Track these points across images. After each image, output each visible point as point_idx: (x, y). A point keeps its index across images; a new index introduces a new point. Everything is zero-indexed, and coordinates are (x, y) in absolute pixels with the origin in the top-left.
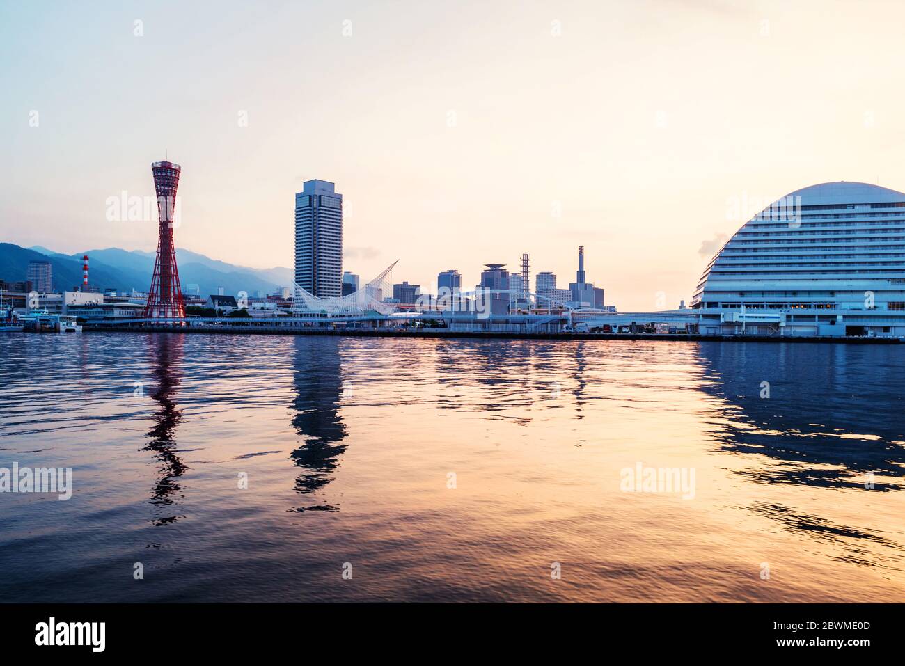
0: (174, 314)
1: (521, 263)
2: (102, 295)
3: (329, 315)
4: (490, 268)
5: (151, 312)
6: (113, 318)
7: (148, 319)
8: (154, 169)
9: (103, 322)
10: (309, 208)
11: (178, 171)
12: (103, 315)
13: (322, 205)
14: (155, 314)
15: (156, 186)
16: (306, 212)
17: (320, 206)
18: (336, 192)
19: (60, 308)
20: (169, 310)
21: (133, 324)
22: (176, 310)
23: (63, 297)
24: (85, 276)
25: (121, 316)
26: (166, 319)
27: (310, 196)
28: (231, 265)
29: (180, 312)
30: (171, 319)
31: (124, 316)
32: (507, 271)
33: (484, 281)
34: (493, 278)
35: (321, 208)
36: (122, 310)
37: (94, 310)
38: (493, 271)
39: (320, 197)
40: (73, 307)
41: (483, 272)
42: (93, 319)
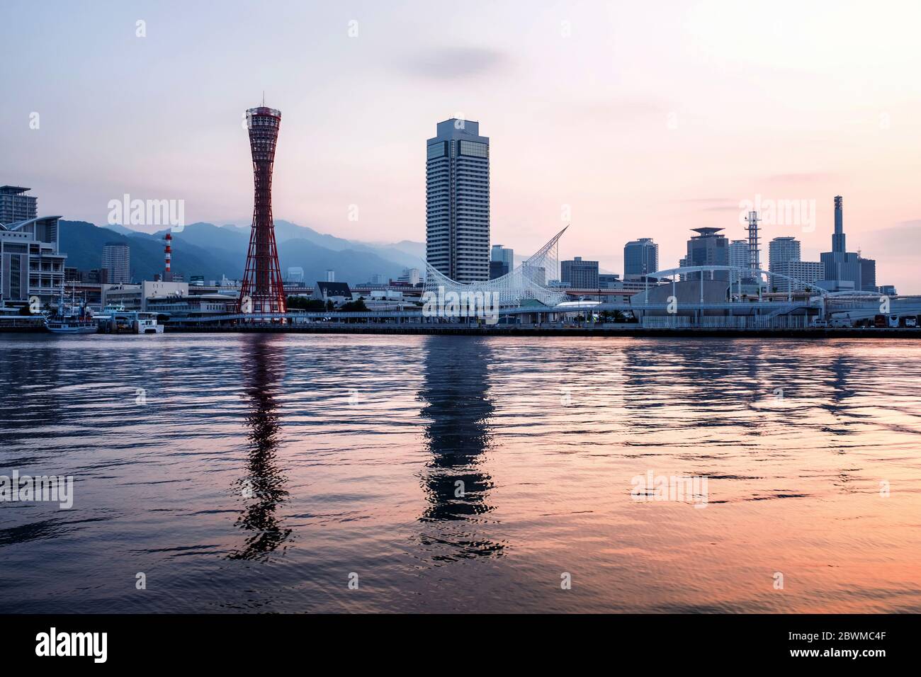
0: (273, 307)
2: (187, 284)
4: (699, 234)
6: (199, 315)
8: (249, 117)
9: (188, 319)
10: (444, 158)
11: (277, 118)
12: (187, 311)
13: (462, 153)
15: (251, 140)
17: (459, 155)
18: (480, 134)
19: (137, 302)
20: (267, 303)
22: (275, 303)
23: (143, 288)
24: (168, 261)
25: (209, 311)
26: (263, 315)
27: (446, 143)
28: (345, 240)
29: (280, 305)
30: (269, 315)
31: (212, 311)
32: (725, 237)
33: (691, 253)
34: (705, 248)
35: (461, 157)
36: (210, 304)
37: (178, 304)
38: (705, 237)
39: (459, 142)
40: (153, 301)
41: (690, 239)
42: (176, 316)
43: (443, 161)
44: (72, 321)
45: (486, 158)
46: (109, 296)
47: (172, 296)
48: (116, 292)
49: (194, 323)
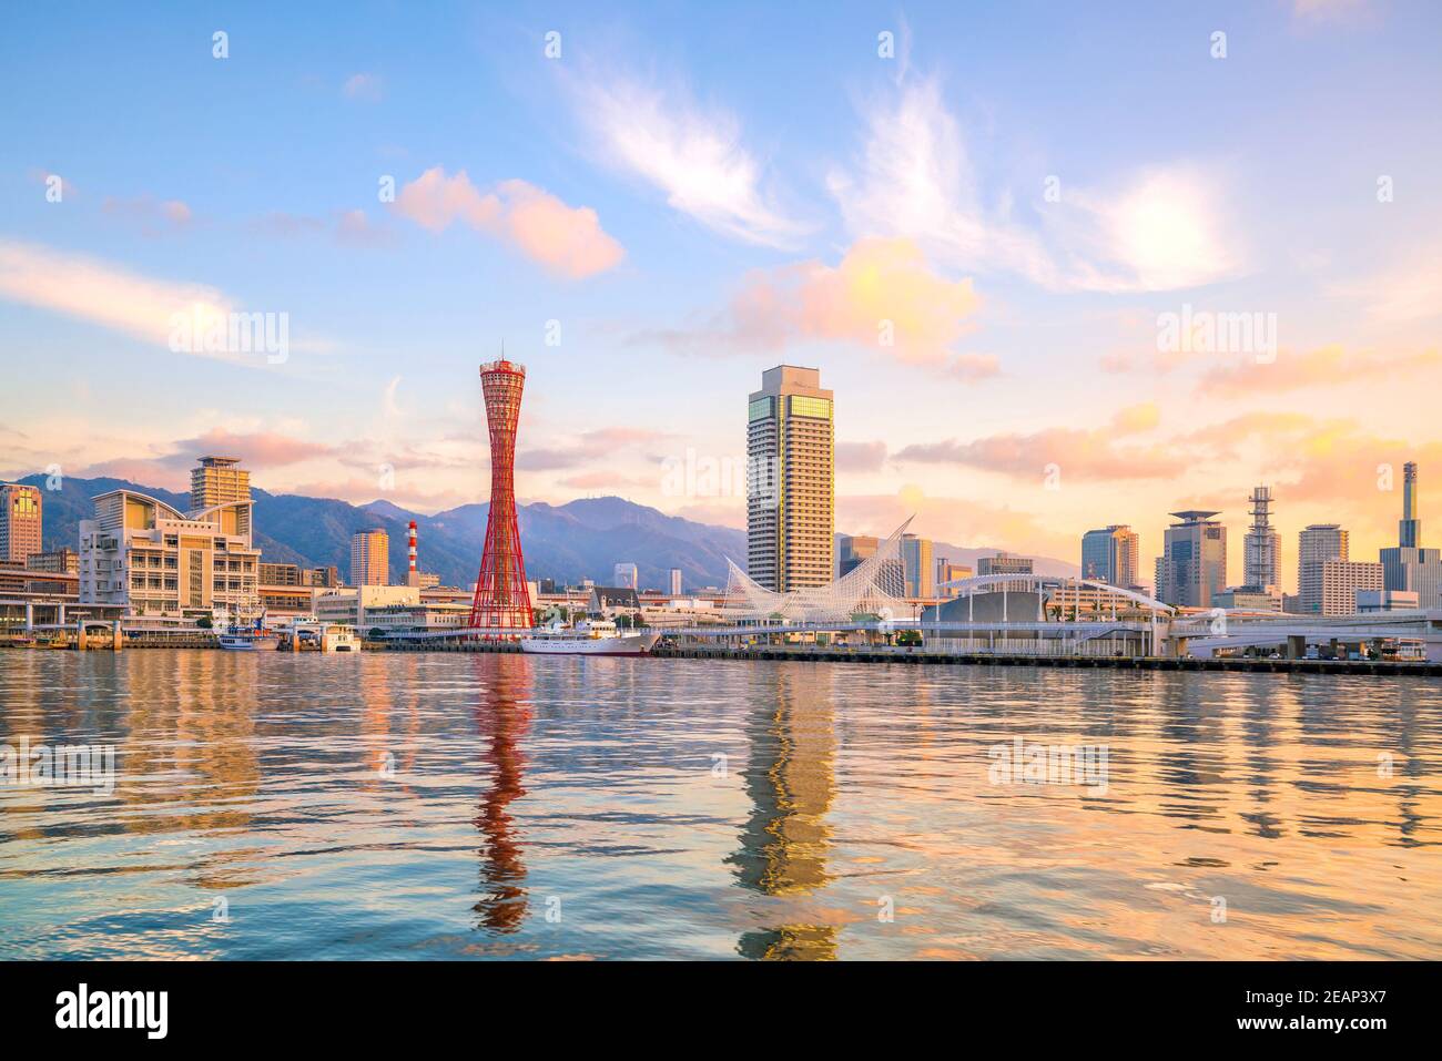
0: (513, 620)
1: (1252, 507)
2: (417, 589)
3: (786, 621)
4: (1182, 521)
5: (479, 618)
6: (426, 629)
7: (474, 631)
8: (484, 374)
9: (410, 635)
10: (771, 420)
11: (521, 375)
12: (412, 623)
13: (793, 413)
14: (484, 622)
15: (487, 404)
16: (767, 427)
17: (790, 415)
18: (821, 388)
19: (353, 611)
20: (506, 615)
21: (450, 638)
22: (517, 615)
23: (359, 594)
24: (412, 557)
25: (437, 625)
26: (514, 630)
27: (773, 398)
28: (702, 525)
29: (523, 618)
30: (508, 630)
31: (442, 625)
32: (1221, 525)
33: (1170, 548)
34: (1190, 542)
35: (792, 419)
36: (438, 616)
37: (401, 615)
38: (1191, 525)
39: (789, 398)
40: (372, 611)
41: (1169, 528)
42: (398, 631)
43: (768, 424)
44: (246, 635)
45: (827, 420)
46: (320, 604)
47: (397, 604)
48: (329, 598)
49: (418, 641)
